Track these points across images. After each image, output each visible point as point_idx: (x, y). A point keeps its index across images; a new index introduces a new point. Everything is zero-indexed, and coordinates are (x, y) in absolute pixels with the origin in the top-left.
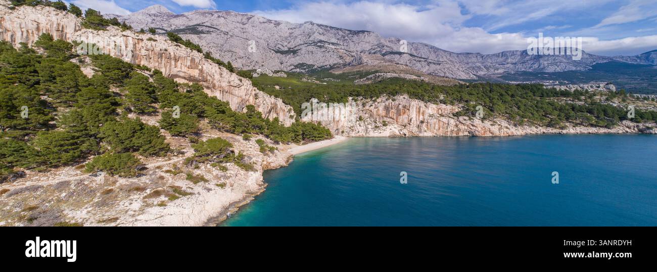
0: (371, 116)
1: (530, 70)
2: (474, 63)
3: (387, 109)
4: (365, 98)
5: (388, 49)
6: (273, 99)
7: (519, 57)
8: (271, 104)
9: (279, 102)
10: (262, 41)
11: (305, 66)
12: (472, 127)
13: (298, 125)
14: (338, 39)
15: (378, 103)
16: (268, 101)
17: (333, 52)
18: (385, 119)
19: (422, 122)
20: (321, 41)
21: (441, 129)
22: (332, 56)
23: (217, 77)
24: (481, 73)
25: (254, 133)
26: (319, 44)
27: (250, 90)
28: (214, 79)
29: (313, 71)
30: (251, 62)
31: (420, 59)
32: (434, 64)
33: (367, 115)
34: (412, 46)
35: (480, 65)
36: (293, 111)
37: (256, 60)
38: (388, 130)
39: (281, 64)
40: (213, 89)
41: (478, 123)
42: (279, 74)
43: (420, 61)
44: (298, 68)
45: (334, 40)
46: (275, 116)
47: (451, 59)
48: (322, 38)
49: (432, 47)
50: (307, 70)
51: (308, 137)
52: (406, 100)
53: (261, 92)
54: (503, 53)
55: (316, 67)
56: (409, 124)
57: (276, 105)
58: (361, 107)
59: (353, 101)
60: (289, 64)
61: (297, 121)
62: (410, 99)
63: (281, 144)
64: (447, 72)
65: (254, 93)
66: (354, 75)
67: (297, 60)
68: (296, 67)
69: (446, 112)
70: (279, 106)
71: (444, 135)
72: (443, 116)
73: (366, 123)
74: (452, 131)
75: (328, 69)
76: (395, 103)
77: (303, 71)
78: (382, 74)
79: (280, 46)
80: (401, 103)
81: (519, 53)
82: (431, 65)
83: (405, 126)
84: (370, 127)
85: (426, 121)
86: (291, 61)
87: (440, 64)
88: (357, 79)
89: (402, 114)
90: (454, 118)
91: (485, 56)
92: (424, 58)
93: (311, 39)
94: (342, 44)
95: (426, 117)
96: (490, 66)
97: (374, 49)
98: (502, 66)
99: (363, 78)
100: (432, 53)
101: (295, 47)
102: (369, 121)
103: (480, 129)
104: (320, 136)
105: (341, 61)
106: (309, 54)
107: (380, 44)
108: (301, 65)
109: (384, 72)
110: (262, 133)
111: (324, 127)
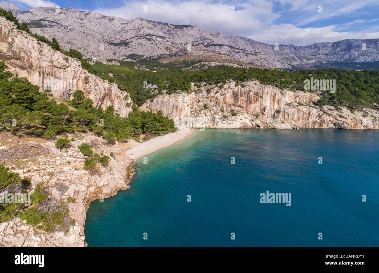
0: (217, 104)
1: (341, 61)
2: (288, 54)
3: (235, 96)
4: (209, 84)
5: (209, 42)
6: (106, 84)
7: (331, 48)
8: (105, 89)
9: (115, 88)
10: (98, 35)
11: (135, 56)
12: (339, 119)
13: (137, 115)
14: (165, 33)
15: (225, 89)
16: (101, 86)
17: (161, 44)
18: (233, 108)
19: (278, 112)
20: (149, 35)
21: (301, 119)
22: (160, 48)
23: (35, 54)
24: (295, 63)
25: (79, 131)
26: (148, 37)
27: (79, 72)
28: (30, 57)
29: (142, 61)
30: (87, 53)
31: (239, 51)
32: (252, 54)
33: (212, 103)
34: (231, 39)
35: (293, 55)
36: (130, 99)
37: (92, 50)
38: (238, 120)
39: (115, 54)
40: (29, 70)
41: (347, 113)
42: (113, 63)
43: (238, 52)
44: (129, 58)
45: (161, 34)
46: (109, 104)
47: (266, 50)
48: (151, 32)
49: (249, 40)
50: (137, 60)
51: (150, 130)
52: (257, 86)
53: (93, 75)
54: (314, 44)
55: (145, 57)
56: (263, 114)
57: (110, 90)
58: (205, 94)
59: (196, 87)
60: (121, 55)
61: (134, 110)
62: (263, 86)
63: (117, 143)
64: (263, 62)
65: (83, 76)
66: (180, 64)
67: (129, 51)
68: (128, 57)
69: (305, 100)
70: (114, 93)
71: (304, 127)
72: (302, 105)
73: (213, 113)
74: (314, 123)
75: (156, 59)
76: (244, 90)
77: (134, 61)
78: (207, 63)
79: (113, 39)
80: (252, 90)
81: (330, 45)
82: (248, 56)
83: (257, 116)
84: (217, 116)
85: (282, 110)
86: (123, 53)
87: (257, 55)
88: (184, 68)
89: (253, 102)
90: (315, 108)
91: (298, 48)
92: (242, 50)
93: (141, 33)
94: (168, 37)
95: (282, 105)
96: (303, 57)
97: (197, 42)
98: (314, 56)
99: (189, 67)
100: (249, 45)
101: (127, 40)
102: (215, 110)
103: (349, 121)
104: (163, 128)
105: (167, 52)
106: (139, 46)
107: (202, 37)
108: (132, 56)
109: (209, 61)
110: (91, 130)
111: (167, 118)
